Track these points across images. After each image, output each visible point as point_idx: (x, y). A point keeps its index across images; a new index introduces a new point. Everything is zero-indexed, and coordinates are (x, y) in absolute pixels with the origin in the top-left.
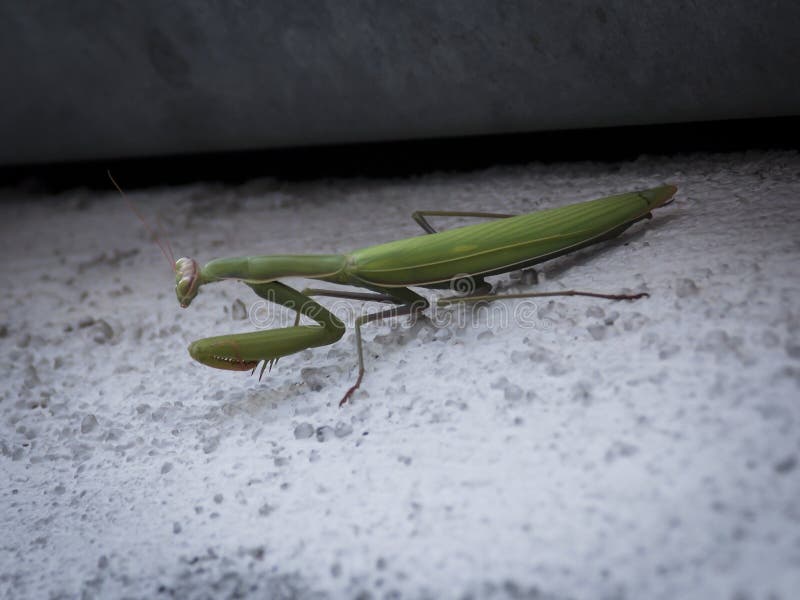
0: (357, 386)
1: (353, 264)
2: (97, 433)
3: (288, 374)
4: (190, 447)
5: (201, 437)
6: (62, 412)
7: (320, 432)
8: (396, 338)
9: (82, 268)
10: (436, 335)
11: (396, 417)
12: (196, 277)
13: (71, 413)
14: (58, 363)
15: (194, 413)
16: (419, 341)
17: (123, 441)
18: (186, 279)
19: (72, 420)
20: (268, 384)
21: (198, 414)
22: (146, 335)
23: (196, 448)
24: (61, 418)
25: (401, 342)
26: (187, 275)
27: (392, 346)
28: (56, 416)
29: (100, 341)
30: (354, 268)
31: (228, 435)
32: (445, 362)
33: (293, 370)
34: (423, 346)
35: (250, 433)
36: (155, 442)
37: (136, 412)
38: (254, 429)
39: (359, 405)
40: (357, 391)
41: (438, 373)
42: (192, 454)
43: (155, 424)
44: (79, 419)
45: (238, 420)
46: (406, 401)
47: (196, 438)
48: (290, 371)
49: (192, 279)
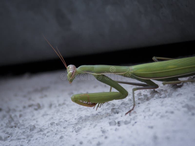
0: (132, 110)
1: (132, 70)
2: (35, 131)
3: (106, 111)
4: (70, 132)
5: (74, 128)
6: (23, 127)
7: (119, 123)
8: (146, 98)
9: (29, 93)
10: (161, 96)
11: (147, 118)
12: (75, 71)
13: (26, 127)
14: (21, 116)
15: (72, 123)
16: (155, 98)
17: (45, 132)
18: (71, 72)
19: (26, 129)
20: (99, 114)
21: (73, 123)
22: (53, 106)
23: (73, 132)
24: (22, 129)
25: (148, 99)
26: (72, 70)
27: (145, 101)
28: (20, 128)
29: (36, 110)
30: (132, 71)
31: (84, 127)
32: (164, 103)
33: (108, 110)
34: (156, 99)
35: (92, 126)
36: (57, 131)
37: (50, 125)
38: (94, 125)
39: (133, 115)
40: (132, 111)
41: (162, 105)
42: (71, 134)
43: (57, 127)
44: (28, 129)
45: (88, 123)
46: (150, 113)
47: (72, 129)
48: (107, 110)
49: (73, 71)
